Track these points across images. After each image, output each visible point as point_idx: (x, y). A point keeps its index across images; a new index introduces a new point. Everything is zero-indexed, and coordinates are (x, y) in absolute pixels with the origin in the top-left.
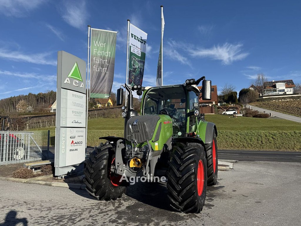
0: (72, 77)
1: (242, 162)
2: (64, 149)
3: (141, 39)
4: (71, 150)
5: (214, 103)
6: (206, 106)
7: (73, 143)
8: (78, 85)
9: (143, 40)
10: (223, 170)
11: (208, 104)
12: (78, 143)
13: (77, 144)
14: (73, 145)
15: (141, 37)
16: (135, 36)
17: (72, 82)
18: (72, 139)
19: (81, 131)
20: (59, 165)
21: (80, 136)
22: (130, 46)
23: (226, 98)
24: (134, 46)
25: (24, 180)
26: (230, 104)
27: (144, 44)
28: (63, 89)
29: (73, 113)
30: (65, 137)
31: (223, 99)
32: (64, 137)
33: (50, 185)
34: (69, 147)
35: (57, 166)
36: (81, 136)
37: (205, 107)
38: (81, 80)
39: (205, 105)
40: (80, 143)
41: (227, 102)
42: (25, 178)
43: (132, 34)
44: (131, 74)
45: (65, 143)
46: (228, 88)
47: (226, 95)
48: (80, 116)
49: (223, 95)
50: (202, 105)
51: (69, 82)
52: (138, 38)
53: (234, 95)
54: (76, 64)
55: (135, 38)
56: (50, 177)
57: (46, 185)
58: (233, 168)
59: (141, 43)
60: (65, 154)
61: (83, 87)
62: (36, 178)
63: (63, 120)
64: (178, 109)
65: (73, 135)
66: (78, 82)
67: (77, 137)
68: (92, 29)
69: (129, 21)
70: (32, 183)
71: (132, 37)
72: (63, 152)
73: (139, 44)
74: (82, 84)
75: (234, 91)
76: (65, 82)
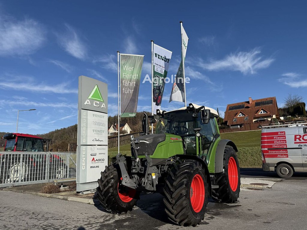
0: (92, 99)
1: (289, 180)
2: (84, 166)
3: (165, 58)
4: (91, 167)
5: (274, 117)
6: (264, 120)
7: (94, 160)
8: (98, 106)
9: (167, 59)
10: (259, 189)
11: (266, 119)
12: (100, 160)
13: (98, 162)
14: (94, 162)
15: (165, 56)
16: (159, 55)
17: (92, 103)
18: (93, 157)
19: (103, 149)
20: (79, 182)
21: (101, 154)
22: (154, 66)
23: (291, 111)
24: (158, 65)
25: (48, 195)
26: (297, 117)
27: (168, 62)
28: (83, 110)
29: (94, 132)
30: (86, 155)
31: (288, 112)
32: (84, 155)
33: (66, 200)
34: (90, 163)
35: (78, 182)
36: (103, 154)
37: (262, 122)
38: (102, 101)
39: (262, 119)
40: (101, 160)
41: (293, 115)
42: (50, 193)
43: (156, 54)
44: (155, 92)
45: (86, 160)
46: (292, 99)
47: (291, 107)
48: (100, 134)
49: (287, 107)
50: (260, 119)
51: (89, 103)
52: (161, 57)
53: (301, 107)
54: (96, 87)
55: (158, 58)
56: (73, 193)
57: (64, 199)
58: (271, 188)
59: (165, 61)
60: (85, 170)
61: (105, 107)
62: (60, 193)
63: (83, 139)
64: (231, 126)
65: (93, 153)
66: (98, 103)
67: (98, 154)
68: (121, 54)
69: (152, 42)
70: (53, 198)
71: (156, 57)
72: (83, 169)
73: (162, 63)
74: (104, 104)
75: (301, 101)
76: (85, 104)
